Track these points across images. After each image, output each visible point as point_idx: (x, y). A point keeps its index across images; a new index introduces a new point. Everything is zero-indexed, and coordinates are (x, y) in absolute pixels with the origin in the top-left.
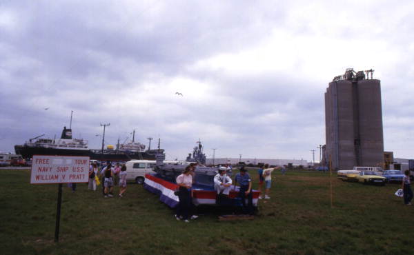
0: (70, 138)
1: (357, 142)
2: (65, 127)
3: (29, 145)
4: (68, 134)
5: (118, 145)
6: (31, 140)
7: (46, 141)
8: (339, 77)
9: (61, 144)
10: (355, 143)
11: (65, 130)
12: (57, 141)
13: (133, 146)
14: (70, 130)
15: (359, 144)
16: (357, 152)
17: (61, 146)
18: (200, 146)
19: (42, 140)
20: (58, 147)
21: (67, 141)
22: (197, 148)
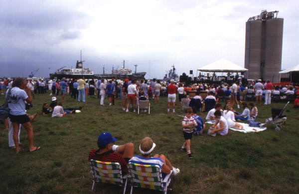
0: (81, 67)
1: (263, 64)
2: (78, 61)
3: (57, 73)
4: (80, 65)
5: (113, 71)
6: (58, 70)
7: (66, 70)
8: (254, 18)
9: (76, 71)
10: (261, 65)
11: (78, 63)
12: (73, 70)
13: (123, 71)
14: (81, 63)
15: (264, 66)
16: (262, 71)
17: (75, 73)
18: (174, 69)
19: (64, 70)
20: (74, 74)
21: (80, 70)
22: (171, 70)
